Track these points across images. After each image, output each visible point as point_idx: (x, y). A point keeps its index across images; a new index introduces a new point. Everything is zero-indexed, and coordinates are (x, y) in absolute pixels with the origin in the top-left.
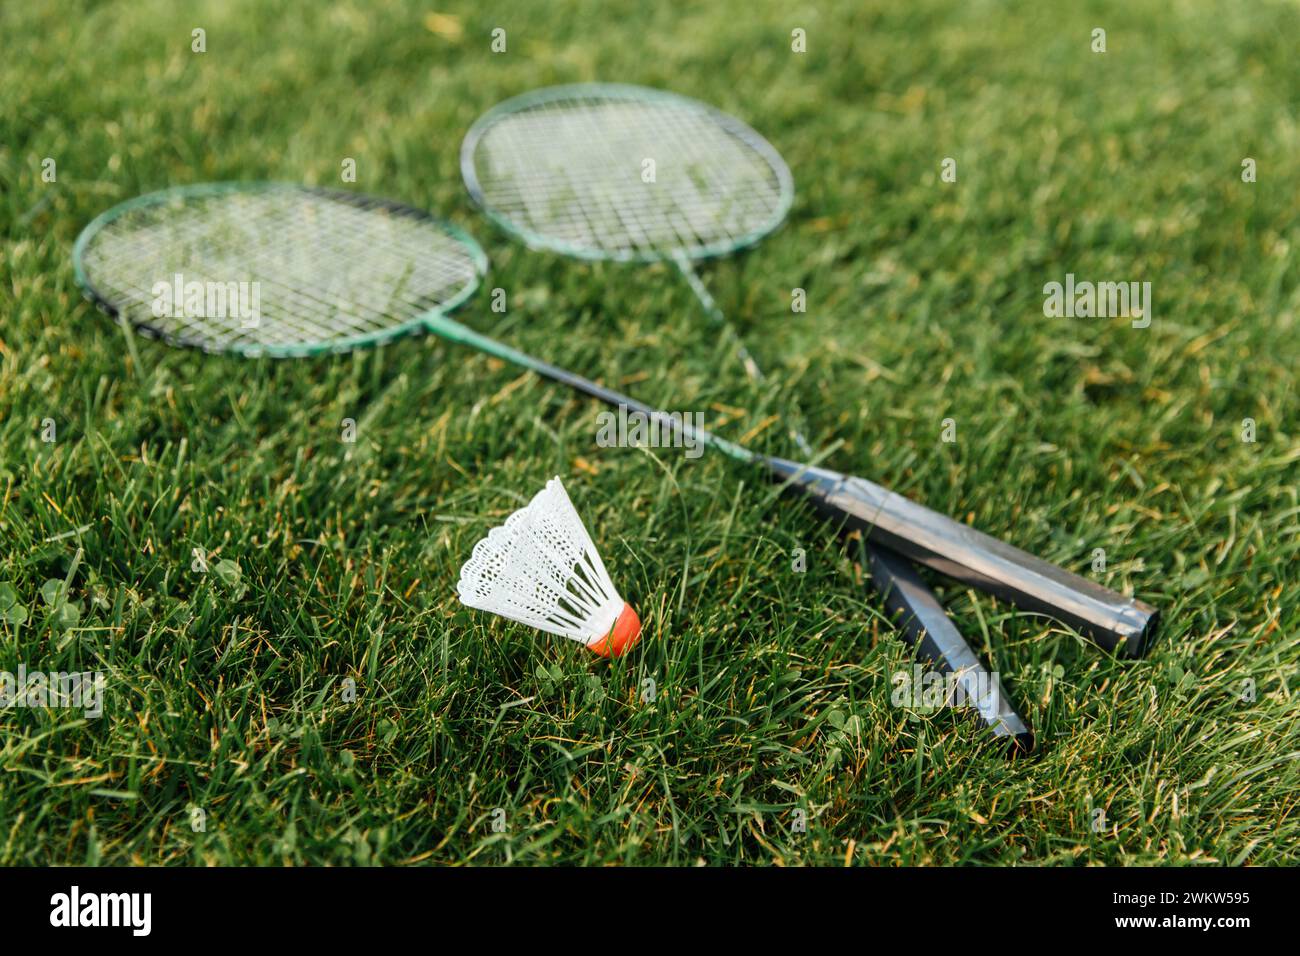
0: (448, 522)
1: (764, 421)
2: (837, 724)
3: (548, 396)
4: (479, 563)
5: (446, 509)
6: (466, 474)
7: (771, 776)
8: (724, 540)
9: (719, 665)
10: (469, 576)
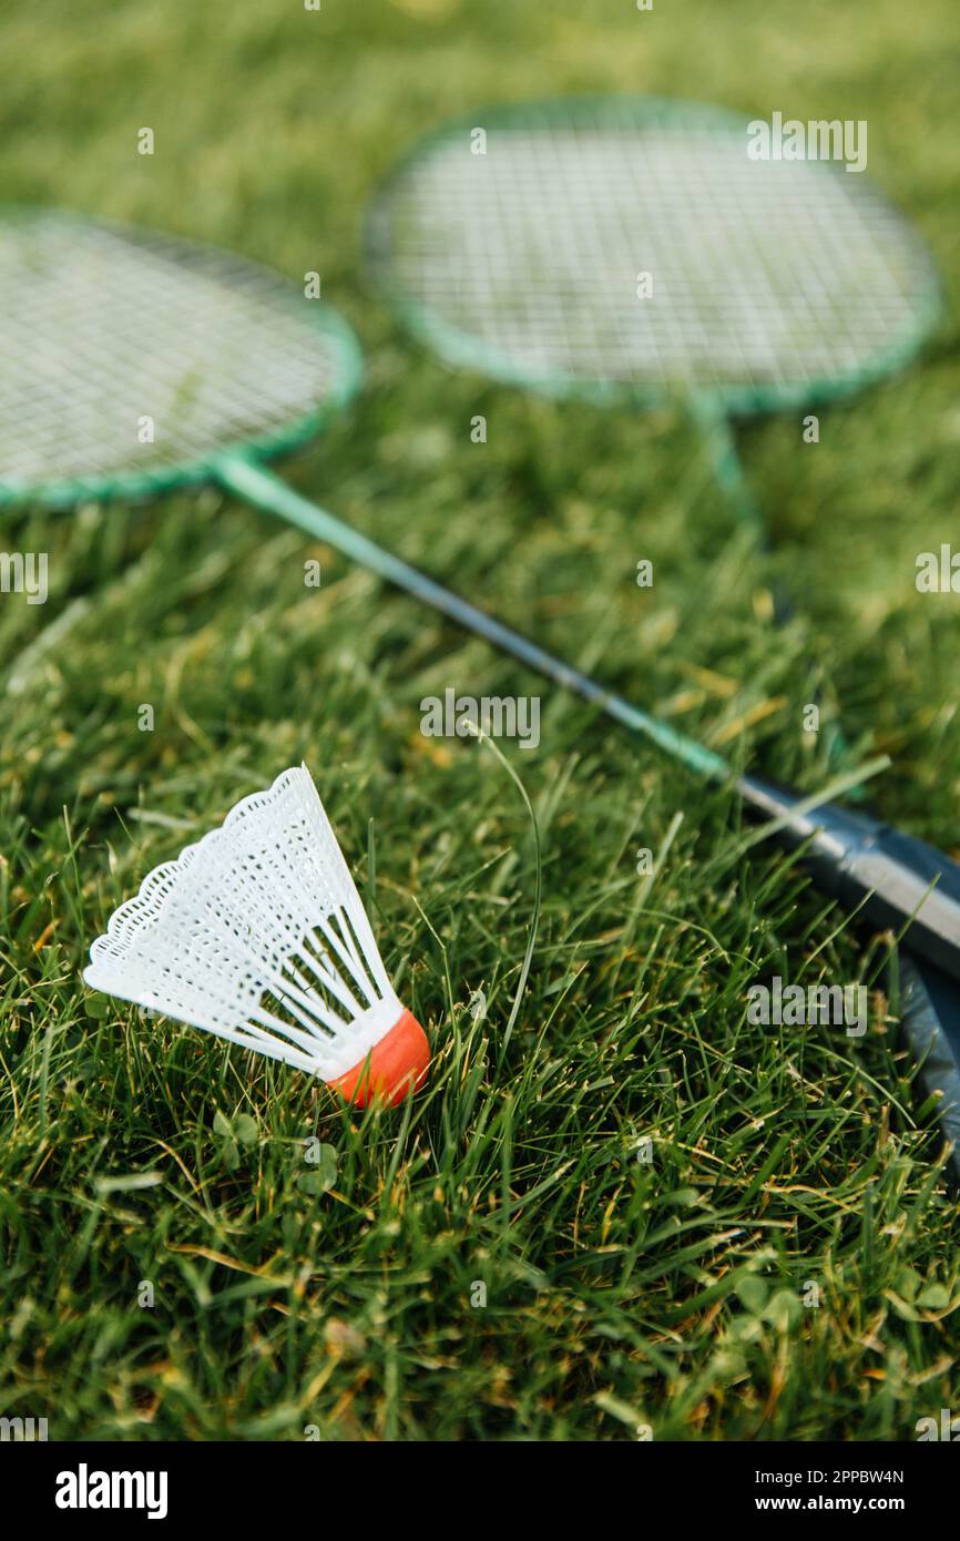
0: (153, 826)
1: (761, 707)
2: (751, 1301)
3: (388, 621)
4: (149, 906)
5: (157, 802)
6: (207, 744)
7: (601, 1384)
8: (631, 921)
9: (564, 1154)
10: (124, 928)
